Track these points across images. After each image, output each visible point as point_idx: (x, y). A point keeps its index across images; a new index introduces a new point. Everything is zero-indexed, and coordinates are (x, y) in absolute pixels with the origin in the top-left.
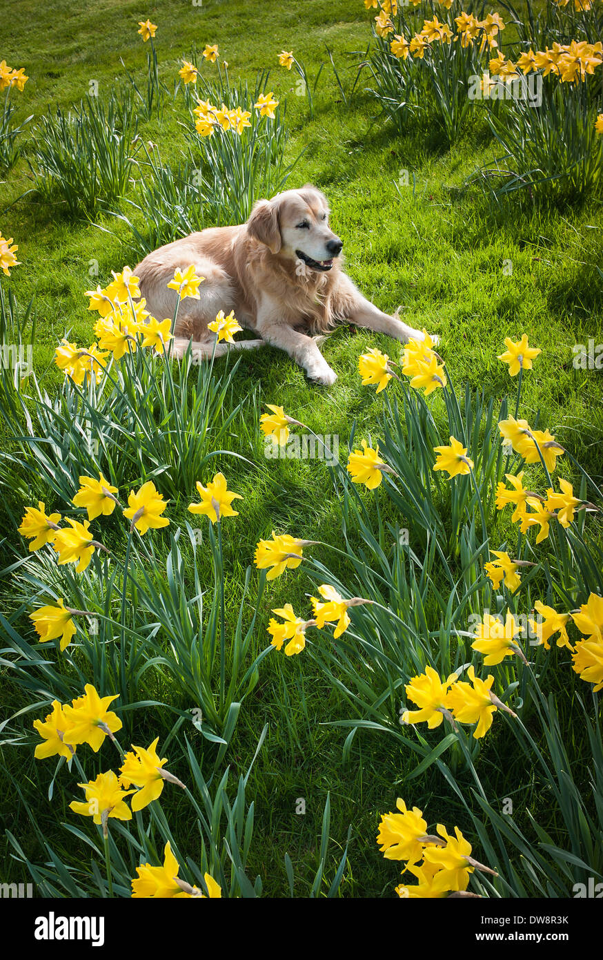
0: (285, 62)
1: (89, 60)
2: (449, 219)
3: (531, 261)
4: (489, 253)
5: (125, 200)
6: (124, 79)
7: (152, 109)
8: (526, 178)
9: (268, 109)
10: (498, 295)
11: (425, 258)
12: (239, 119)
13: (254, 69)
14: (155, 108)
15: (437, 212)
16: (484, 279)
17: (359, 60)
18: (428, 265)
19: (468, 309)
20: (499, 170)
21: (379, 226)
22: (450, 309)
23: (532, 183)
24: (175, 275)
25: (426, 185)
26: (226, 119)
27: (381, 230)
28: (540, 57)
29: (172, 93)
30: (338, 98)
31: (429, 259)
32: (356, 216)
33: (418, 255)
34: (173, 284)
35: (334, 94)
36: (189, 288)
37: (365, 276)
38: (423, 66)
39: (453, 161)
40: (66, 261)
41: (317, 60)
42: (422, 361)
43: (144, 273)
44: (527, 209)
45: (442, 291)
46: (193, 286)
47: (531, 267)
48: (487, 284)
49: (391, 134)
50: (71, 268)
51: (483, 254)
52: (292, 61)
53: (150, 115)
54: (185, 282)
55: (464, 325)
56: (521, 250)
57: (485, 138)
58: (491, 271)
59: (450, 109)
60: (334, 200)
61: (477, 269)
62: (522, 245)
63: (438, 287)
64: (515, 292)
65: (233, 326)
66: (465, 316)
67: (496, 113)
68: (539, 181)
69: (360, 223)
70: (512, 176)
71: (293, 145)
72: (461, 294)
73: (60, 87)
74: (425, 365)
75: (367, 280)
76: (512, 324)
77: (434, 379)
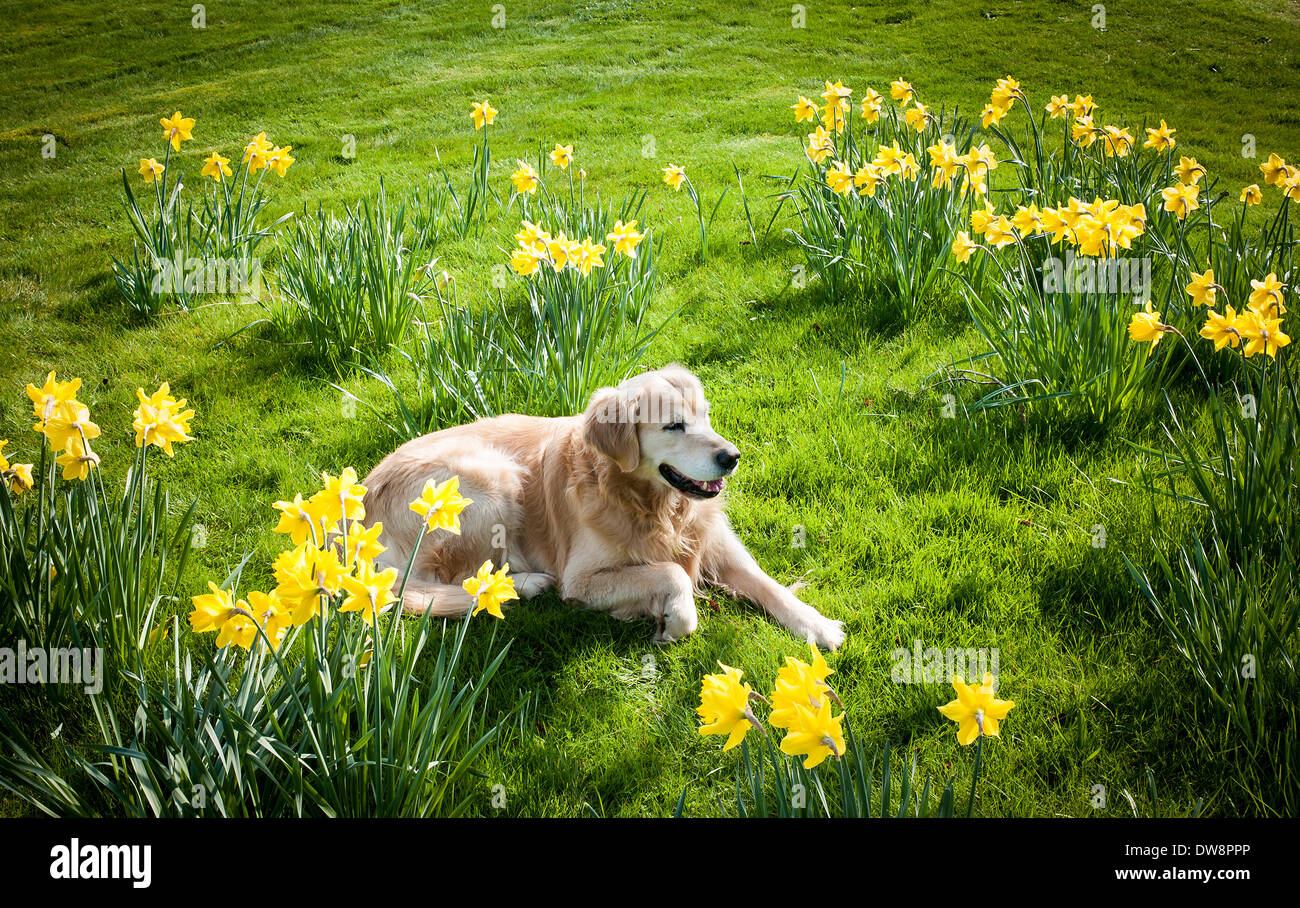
0: (673, 179)
1: (396, 146)
2: (892, 437)
3: (1016, 524)
4: (949, 503)
5: (401, 351)
6: (440, 176)
7: (470, 223)
8: (1017, 390)
9: (627, 244)
10: (957, 576)
11: (847, 497)
12: (585, 254)
13: (630, 184)
14: (475, 222)
15: (873, 424)
16: (938, 546)
17: (784, 188)
18: (852, 510)
19: (908, 594)
20: (976, 374)
21: (780, 436)
22: (880, 589)
23: (1027, 400)
24: (424, 490)
25: (861, 382)
26: (563, 252)
27: (783, 444)
28: (1048, 216)
29: (505, 203)
30: (744, 237)
31: (854, 501)
32: (747, 417)
33: (837, 492)
34: (418, 505)
35: (740, 231)
36: (444, 514)
37: (748, 514)
38: (873, 209)
39: (906, 350)
40: (285, 434)
41: (724, 181)
42: (805, 704)
43: (391, 472)
44: (1014, 437)
45: (868, 556)
46: (450, 513)
47: (1015, 534)
48: (942, 555)
49: (817, 298)
50: (289, 446)
51: (939, 504)
52: (682, 179)
53: (467, 231)
54: (438, 505)
55: (899, 621)
56: (1003, 505)
57: (957, 320)
58: (950, 532)
59: (908, 273)
60: (717, 389)
61: (928, 527)
62: (1004, 496)
63: (863, 548)
64: (985, 573)
65: (505, 589)
66: (901, 605)
67: (977, 288)
68: (1036, 398)
69: (752, 428)
70: (995, 386)
71: (668, 298)
72: (898, 566)
73: (348, 177)
74: (810, 715)
75: (751, 522)
76: (978, 628)
77: (823, 741)
